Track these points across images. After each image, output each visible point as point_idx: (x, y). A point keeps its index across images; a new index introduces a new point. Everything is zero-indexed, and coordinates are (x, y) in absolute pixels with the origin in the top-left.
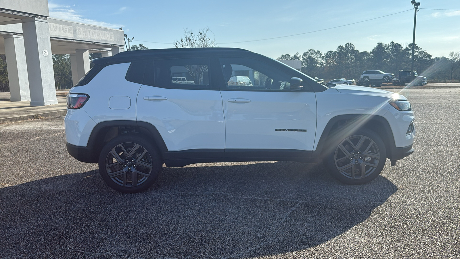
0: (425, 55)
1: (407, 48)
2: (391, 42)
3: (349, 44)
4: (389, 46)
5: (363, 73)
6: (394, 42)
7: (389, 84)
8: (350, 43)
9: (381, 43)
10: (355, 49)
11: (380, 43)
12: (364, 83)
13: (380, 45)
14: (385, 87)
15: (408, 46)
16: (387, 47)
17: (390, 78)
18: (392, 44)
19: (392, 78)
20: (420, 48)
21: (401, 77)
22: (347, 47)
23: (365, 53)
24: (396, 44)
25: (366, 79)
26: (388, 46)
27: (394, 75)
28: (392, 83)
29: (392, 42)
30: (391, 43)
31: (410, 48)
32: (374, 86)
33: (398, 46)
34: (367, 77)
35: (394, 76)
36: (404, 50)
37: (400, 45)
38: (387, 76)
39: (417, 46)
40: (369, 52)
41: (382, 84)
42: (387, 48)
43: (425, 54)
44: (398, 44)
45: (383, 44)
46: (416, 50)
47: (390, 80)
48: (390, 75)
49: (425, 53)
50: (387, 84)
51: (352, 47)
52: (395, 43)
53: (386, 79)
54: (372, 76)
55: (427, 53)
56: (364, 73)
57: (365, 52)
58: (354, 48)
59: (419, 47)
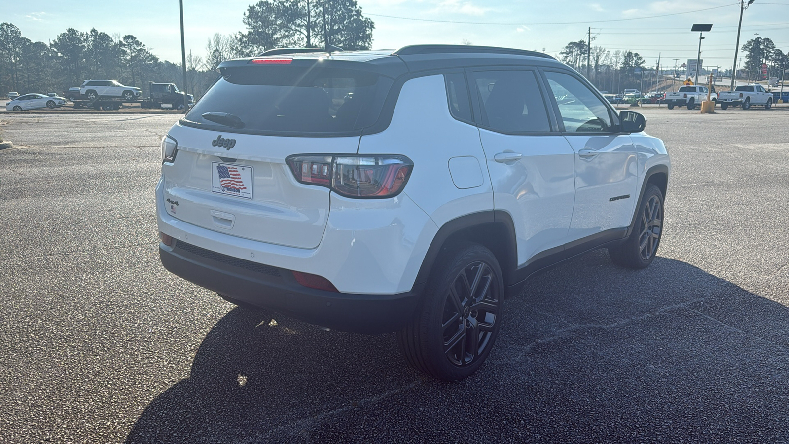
0: (148, 57)
1: (121, 42)
2: (92, 29)
3: (8, 25)
4: (89, 36)
5: (84, 84)
6: (96, 31)
7: (134, 104)
8: (11, 24)
9: (74, 29)
10: (23, 36)
11: (71, 29)
12: (89, 102)
13: (72, 31)
14: (127, 110)
15: (122, 40)
16: (85, 38)
17: (135, 95)
18: (93, 33)
19: (138, 95)
20: (142, 45)
21: (154, 94)
22: (5, 31)
23: (40, 46)
24: (101, 33)
25: (92, 96)
26: (87, 36)
27: (140, 90)
28: (139, 104)
29: (94, 30)
30: (91, 32)
31: (126, 42)
32: (108, 108)
33: (105, 37)
34: (94, 92)
35: (140, 92)
36: (116, 45)
37: (108, 36)
38: (131, 92)
39: (137, 41)
40: (48, 45)
41: (122, 105)
42: (86, 40)
43: (148, 55)
44: (104, 34)
45: (77, 31)
46: (137, 47)
47: (134, 99)
48: (134, 89)
49: (147, 52)
50: (132, 106)
51: (16, 32)
52: (99, 32)
53: (129, 97)
54: (102, 91)
55: (151, 54)
56: (86, 85)
57: (40, 43)
58: (20, 33)
59: (141, 43)
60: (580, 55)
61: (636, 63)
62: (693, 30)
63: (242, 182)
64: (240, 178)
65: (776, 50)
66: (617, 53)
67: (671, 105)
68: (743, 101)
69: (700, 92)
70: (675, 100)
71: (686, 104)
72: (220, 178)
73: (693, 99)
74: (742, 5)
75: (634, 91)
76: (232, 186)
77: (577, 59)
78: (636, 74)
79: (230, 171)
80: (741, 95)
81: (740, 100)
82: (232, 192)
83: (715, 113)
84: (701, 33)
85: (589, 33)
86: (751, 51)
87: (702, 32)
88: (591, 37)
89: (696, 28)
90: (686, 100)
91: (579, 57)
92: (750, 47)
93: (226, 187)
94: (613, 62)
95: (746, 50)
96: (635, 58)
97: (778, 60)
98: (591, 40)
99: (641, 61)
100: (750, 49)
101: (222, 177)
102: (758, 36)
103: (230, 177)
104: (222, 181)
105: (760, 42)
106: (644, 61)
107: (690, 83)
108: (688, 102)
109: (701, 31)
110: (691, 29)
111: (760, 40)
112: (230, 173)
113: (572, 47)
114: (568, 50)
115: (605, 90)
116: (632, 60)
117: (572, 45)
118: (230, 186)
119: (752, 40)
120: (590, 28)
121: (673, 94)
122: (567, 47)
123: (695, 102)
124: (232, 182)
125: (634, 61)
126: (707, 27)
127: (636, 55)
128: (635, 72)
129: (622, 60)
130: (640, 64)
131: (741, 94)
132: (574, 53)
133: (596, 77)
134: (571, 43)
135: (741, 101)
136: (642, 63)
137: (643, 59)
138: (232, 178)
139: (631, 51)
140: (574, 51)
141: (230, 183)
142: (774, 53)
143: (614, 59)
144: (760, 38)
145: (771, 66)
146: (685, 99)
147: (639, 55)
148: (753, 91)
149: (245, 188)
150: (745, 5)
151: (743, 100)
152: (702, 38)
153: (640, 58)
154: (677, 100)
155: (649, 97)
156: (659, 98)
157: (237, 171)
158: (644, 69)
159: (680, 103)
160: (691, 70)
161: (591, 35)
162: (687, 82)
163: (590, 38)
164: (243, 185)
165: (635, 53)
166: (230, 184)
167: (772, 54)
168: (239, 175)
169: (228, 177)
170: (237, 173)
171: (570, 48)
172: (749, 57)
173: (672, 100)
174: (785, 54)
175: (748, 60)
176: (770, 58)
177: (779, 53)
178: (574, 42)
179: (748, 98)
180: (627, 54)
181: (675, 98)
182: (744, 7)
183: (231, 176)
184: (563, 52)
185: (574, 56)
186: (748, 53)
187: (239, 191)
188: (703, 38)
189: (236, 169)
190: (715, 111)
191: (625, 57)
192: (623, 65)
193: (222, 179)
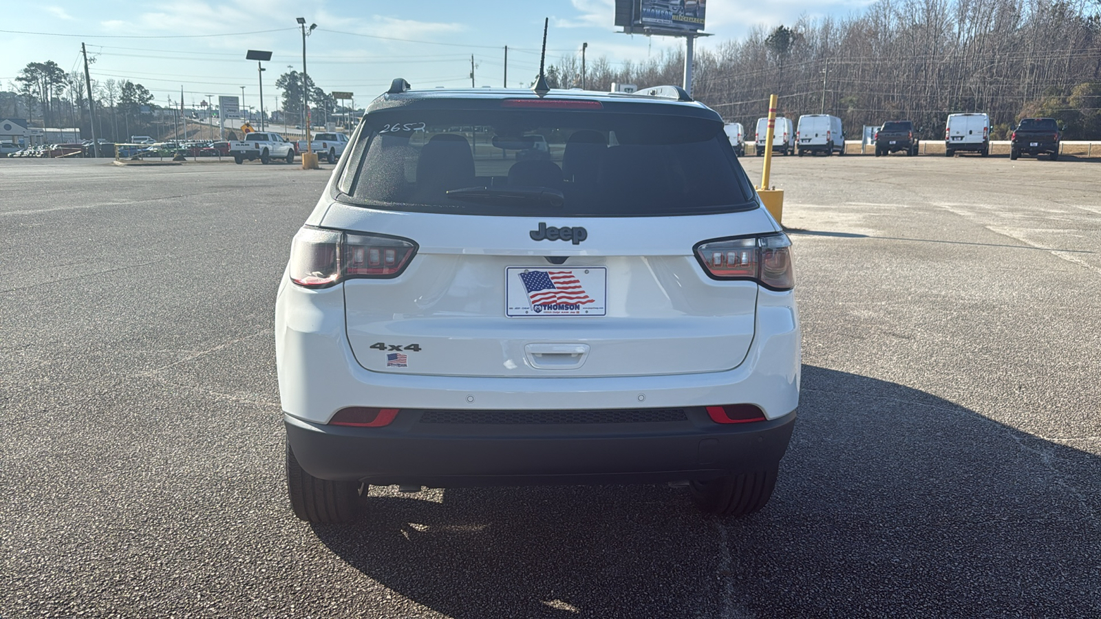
60: (51, 84)
61: (141, 99)
62: (248, 57)
63: (583, 292)
64: (580, 287)
65: (316, 88)
66: (110, 84)
67: (240, 158)
68: (329, 153)
69: (274, 140)
70: (245, 152)
71: (260, 157)
72: (529, 292)
73: (266, 149)
74: (304, 30)
75: (146, 139)
76: (558, 301)
77: (47, 89)
78: (143, 114)
79: (553, 278)
80: (325, 146)
81: (324, 151)
82: (561, 311)
83: (321, 169)
84: (260, 63)
85: (84, 52)
86: (289, 88)
87: (261, 61)
88: (88, 58)
89: (253, 55)
90: (259, 152)
91: (49, 86)
92: (286, 83)
93: (544, 305)
94: (105, 96)
95: (282, 87)
96: (138, 92)
97: (321, 100)
98: (88, 62)
99: (148, 96)
100: (286, 86)
101: (532, 290)
102: (292, 70)
103: (554, 288)
104: (532, 297)
105: (296, 77)
106: (152, 96)
107: (249, 128)
108: (261, 154)
109: (259, 59)
110: (246, 56)
111: (296, 74)
112: (553, 281)
113: (35, 71)
114: (29, 75)
115: (103, 138)
116: (135, 94)
117: (33, 68)
118: (555, 301)
119: (286, 74)
120: (83, 44)
121: (240, 144)
122: (26, 71)
123: (270, 154)
124: (558, 296)
125: (137, 96)
126: (266, 56)
127: (139, 87)
128: (142, 112)
129: (119, 93)
130: (147, 101)
131: (324, 144)
132: (40, 81)
133: (82, 117)
134: (32, 65)
135: (326, 153)
136: (150, 98)
137: (151, 93)
138: (558, 288)
139: (130, 81)
140: (39, 76)
141: (555, 297)
142: (315, 92)
143: (107, 92)
144: (295, 72)
145: (314, 108)
146: (257, 149)
147: (143, 87)
148: (336, 140)
149: (592, 301)
150: (307, 30)
151: (327, 151)
152: (262, 70)
153: (146, 92)
154: (247, 151)
155: (188, 148)
156: (202, 148)
157: (573, 276)
158: (153, 107)
159: (251, 156)
160: (225, 111)
161: (87, 54)
162: (246, 127)
163: (86, 60)
164: (586, 297)
165: (137, 84)
166: (555, 299)
167: (312, 94)
168: (578, 281)
169: (549, 288)
170: (572, 279)
171: (32, 71)
172: (286, 97)
173: (239, 151)
174: (327, 94)
175: (286, 99)
176: (311, 98)
177: (320, 92)
178: (37, 63)
179: (333, 149)
180: (126, 86)
181: (243, 149)
182: (306, 33)
183: (556, 285)
184: (20, 77)
185: (41, 85)
186: (285, 91)
187: (578, 308)
188: (264, 70)
189: (571, 273)
190: (320, 166)
191: (123, 89)
192: (121, 101)
193: (533, 293)
